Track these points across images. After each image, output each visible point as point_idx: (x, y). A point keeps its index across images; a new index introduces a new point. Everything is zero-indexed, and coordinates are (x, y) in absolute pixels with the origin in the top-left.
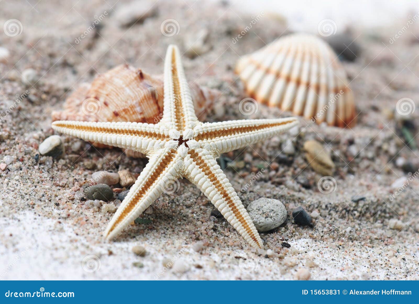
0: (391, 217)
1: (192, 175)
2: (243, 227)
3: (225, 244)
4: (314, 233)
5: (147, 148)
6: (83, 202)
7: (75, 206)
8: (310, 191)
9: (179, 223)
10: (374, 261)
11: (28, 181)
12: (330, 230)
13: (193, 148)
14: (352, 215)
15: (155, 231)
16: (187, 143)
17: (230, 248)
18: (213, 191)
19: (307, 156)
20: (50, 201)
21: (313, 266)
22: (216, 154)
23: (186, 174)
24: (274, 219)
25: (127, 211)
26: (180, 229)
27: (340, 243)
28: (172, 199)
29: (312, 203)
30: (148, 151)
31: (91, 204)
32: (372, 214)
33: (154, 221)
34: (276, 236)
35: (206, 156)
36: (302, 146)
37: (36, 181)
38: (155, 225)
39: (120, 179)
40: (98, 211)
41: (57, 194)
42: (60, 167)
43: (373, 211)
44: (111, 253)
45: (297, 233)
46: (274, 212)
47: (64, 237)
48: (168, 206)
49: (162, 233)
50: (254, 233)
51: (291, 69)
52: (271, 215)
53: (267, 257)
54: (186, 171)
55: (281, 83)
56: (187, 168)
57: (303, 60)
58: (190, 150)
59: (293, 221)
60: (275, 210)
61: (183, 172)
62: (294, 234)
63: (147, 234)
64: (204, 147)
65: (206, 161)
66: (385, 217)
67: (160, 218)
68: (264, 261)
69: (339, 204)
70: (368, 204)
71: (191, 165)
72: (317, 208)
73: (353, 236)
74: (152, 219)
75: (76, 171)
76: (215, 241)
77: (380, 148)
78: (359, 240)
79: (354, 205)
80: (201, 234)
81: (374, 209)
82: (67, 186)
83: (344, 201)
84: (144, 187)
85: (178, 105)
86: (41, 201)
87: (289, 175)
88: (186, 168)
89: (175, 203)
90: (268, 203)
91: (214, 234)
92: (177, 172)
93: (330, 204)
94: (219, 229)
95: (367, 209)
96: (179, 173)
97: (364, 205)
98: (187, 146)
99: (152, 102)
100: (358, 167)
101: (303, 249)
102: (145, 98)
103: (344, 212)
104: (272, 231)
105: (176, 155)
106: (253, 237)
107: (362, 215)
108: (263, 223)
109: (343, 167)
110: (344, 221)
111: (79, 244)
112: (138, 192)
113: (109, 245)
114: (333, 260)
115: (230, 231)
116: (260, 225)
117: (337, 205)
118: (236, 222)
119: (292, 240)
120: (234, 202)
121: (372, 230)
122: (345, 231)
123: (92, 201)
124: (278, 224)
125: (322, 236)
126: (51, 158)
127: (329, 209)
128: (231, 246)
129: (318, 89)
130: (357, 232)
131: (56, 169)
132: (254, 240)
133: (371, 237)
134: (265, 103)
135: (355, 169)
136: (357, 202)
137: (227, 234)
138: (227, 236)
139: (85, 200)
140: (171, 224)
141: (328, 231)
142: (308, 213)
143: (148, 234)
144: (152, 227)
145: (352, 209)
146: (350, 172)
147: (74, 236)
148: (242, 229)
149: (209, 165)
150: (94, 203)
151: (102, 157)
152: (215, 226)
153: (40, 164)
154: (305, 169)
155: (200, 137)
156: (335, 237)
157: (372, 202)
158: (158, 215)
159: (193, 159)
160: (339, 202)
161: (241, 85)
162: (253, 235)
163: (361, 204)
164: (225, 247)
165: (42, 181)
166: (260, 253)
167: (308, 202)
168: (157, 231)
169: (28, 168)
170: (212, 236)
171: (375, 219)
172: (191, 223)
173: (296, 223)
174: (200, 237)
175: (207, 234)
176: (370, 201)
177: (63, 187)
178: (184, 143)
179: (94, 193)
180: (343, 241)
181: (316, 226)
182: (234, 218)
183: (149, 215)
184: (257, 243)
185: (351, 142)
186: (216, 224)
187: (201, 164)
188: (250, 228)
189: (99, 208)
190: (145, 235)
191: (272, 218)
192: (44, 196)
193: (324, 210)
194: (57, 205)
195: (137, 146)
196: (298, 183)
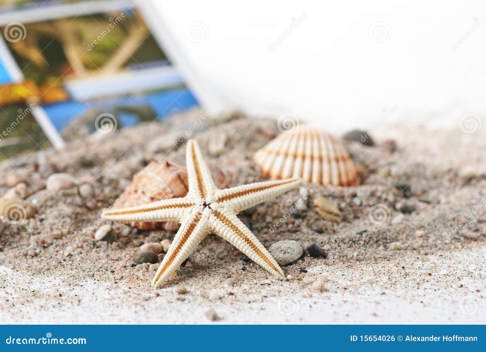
0: (391, 242)
1: (217, 230)
2: (265, 262)
3: (253, 278)
4: (327, 261)
5: (178, 215)
6: (134, 267)
7: (127, 271)
8: (323, 234)
9: (214, 269)
10: (378, 272)
11: (88, 260)
12: (340, 257)
13: (215, 209)
14: (358, 244)
15: (195, 277)
16: (210, 206)
17: (257, 280)
18: (236, 239)
19: (317, 209)
20: (107, 270)
21: (326, 281)
22: (235, 211)
23: (212, 229)
24: (291, 254)
25: (168, 264)
26: (216, 273)
27: (349, 264)
28: (208, 255)
29: (324, 240)
30: (180, 218)
31: (140, 267)
32: (375, 241)
33: (193, 272)
34: (295, 266)
35: (227, 213)
36: (313, 203)
37: (94, 259)
38: (194, 274)
39: (162, 247)
40: (147, 271)
41: (113, 265)
42: (114, 247)
43: (375, 239)
44: (158, 295)
45: (313, 263)
46: (290, 248)
47: (120, 291)
48: (205, 260)
49: (200, 278)
50: (274, 265)
51: (297, 148)
52: (289, 251)
53: (288, 280)
54: (213, 227)
55: (289, 160)
56: (213, 224)
57: (305, 140)
58: (213, 211)
59: (309, 255)
60: (291, 247)
61: (210, 228)
62: (310, 263)
63: (187, 280)
64: (225, 207)
65: (227, 217)
66: (387, 243)
67: (199, 268)
68: (286, 284)
69: (346, 238)
70: (371, 234)
71: (216, 222)
72: (328, 243)
73: (360, 258)
74: (192, 270)
75: (127, 249)
76: (244, 276)
77: (380, 198)
78: (365, 260)
79: (358, 236)
80: (233, 274)
81: (377, 237)
82: (120, 259)
83: (350, 234)
84: (179, 244)
85: (200, 180)
86: (99, 271)
87: (303, 225)
88: (211, 225)
89: (210, 258)
90: (285, 243)
91: (244, 272)
92: (205, 229)
93: (339, 238)
94: (248, 268)
95: (370, 238)
96: (207, 229)
97: (367, 235)
98: (210, 208)
99: (179, 182)
100: (362, 213)
101: (318, 272)
102: (174, 180)
103: (351, 242)
104: (291, 264)
105: (203, 216)
106: (274, 268)
107: (366, 243)
108: (282, 257)
109: (350, 214)
110: (352, 249)
111: (131, 294)
112: (176, 249)
113: (156, 291)
114: (343, 275)
115: (256, 269)
116: (280, 259)
117: (344, 238)
118: (259, 258)
119: (309, 268)
120: (255, 244)
121: (376, 252)
122: (353, 256)
123: (141, 265)
124: (296, 258)
125: (334, 262)
126: (105, 242)
127: (338, 242)
128: (258, 278)
129: (321, 160)
130: (363, 255)
131: (111, 249)
132: (275, 270)
133: (375, 256)
134: (279, 177)
135: (360, 215)
136: (361, 234)
137: (254, 271)
138: (255, 273)
139: (135, 266)
140: (208, 272)
141: (339, 257)
142: (321, 248)
143: (189, 280)
144: (192, 276)
145: (357, 239)
146: (356, 217)
147: (127, 289)
148: (264, 263)
149: (230, 219)
150: (142, 266)
151: (148, 236)
152: (245, 267)
153: (97, 248)
154: (317, 220)
155: (221, 200)
156: (344, 260)
157: (373, 232)
158: (196, 267)
159: (216, 217)
160: (346, 236)
161: (257, 168)
162: (274, 266)
163: (364, 235)
164: (252, 280)
165: (100, 259)
166: (281, 279)
167: (320, 240)
168: (196, 277)
169: (87, 252)
170: (242, 273)
171: (378, 245)
172: (224, 268)
173: (311, 256)
174: (232, 276)
175: (237, 273)
176: (372, 232)
177: (117, 260)
178: (207, 207)
179: (141, 259)
180: (351, 262)
181: (328, 256)
182: (256, 256)
183: (188, 267)
184: (279, 272)
185: (354, 196)
186: (244, 266)
187: (224, 220)
188: (270, 261)
189: (147, 269)
190: (186, 281)
191: (290, 253)
192: (101, 268)
193: (334, 243)
194: (113, 272)
195: (171, 216)
196: (312, 230)
